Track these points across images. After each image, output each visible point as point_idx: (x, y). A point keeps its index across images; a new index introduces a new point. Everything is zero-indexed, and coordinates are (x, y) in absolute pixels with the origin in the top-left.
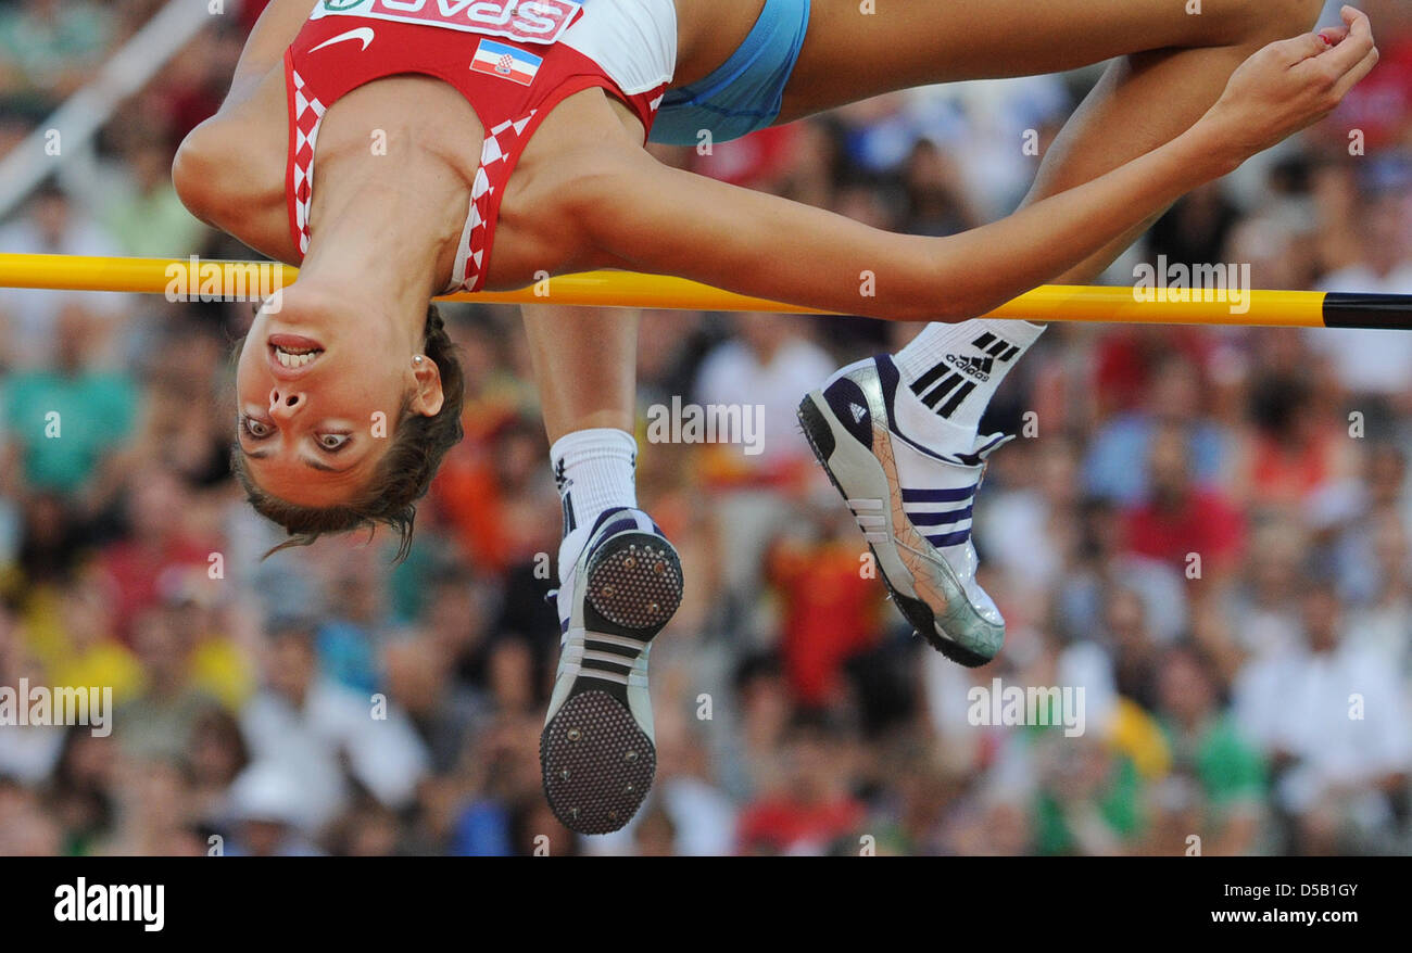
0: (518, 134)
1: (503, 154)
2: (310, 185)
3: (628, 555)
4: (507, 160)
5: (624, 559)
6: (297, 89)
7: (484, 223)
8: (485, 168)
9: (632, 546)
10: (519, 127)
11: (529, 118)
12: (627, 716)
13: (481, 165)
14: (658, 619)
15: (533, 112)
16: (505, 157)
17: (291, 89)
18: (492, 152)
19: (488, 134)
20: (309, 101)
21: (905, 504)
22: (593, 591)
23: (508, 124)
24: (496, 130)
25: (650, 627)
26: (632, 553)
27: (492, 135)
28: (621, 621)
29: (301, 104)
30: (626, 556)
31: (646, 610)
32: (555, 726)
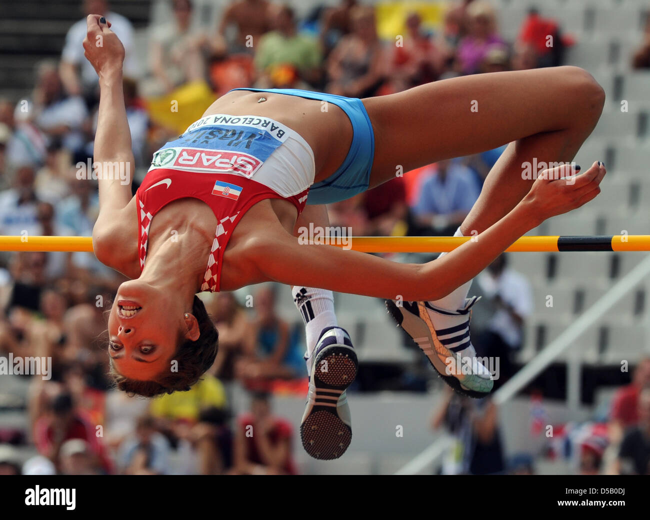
0: (232, 222)
1: (225, 231)
2: (145, 250)
3: (332, 357)
4: (227, 233)
5: (330, 359)
6: (141, 208)
7: (217, 263)
8: (217, 238)
9: (333, 354)
10: (233, 219)
11: (236, 216)
12: (337, 419)
13: (215, 237)
14: (347, 381)
15: (238, 213)
16: (226, 233)
17: (139, 208)
18: (220, 231)
19: (219, 223)
20: (146, 214)
21: (438, 337)
22: (317, 372)
23: (227, 218)
24: (222, 221)
25: (344, 385)
26: (334, 357)
27: (220, 223)
28: (331, 383)
29: (143, 215)
30: (331, 358)
31: (342, 378)
32: (305, 425)
